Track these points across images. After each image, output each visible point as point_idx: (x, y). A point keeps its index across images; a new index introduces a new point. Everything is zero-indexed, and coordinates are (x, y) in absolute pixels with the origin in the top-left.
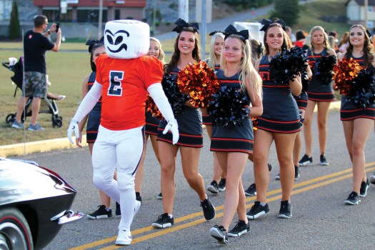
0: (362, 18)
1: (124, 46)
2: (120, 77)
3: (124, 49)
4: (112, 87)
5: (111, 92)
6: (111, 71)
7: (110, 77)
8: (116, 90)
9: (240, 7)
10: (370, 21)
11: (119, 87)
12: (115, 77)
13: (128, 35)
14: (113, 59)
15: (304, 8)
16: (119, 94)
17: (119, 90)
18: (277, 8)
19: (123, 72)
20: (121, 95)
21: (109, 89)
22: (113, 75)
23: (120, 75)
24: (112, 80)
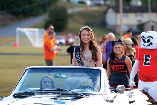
0: (118, 22)
1: (151, 44)
2: (149, 58)
3: (151, 45)
4: (146, 62)
5: (145, 64)
6: (145, 55)
7: (145, 57)
8: (147, 63)
9: (21, 16)
10: (124, 25)
11: (149, 62)
12: (147, 58)
13: (153, 38)
14: (145, 49)
15: (72, 16)
16: (149, 65)
17: (149, 63)
18: (50, 16)
19: (151, 55)
20: (150, 66)
21: (144, 63)
22: (146, 56)
23: (149, 57)
24: (146, 59)
